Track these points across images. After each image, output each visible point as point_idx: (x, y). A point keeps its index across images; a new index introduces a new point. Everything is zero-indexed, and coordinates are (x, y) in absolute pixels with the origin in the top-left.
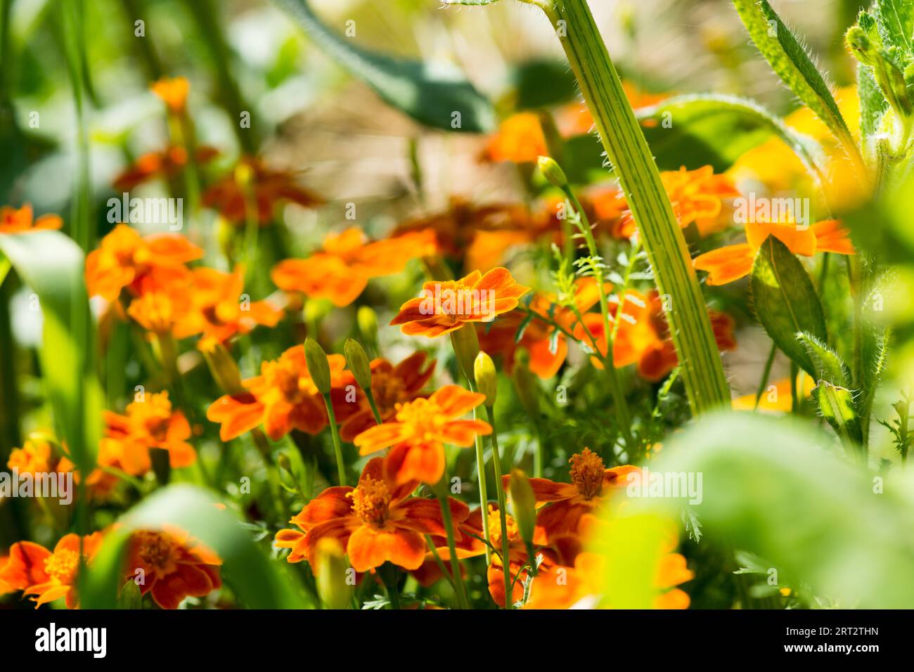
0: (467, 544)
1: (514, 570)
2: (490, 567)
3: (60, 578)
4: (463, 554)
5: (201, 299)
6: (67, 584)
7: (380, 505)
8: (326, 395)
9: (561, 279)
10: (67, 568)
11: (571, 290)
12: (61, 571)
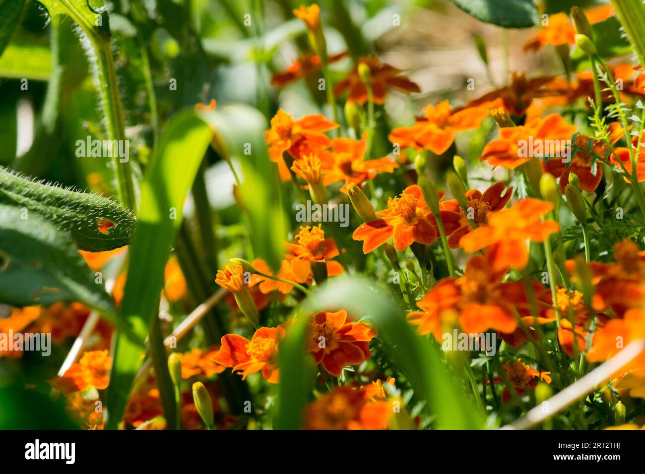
0: (543, 315)
1: (579, 330)
2: (560, 329)
3: (257, 358)
4: (542, 320)
5: (340, 158)
6: (262, 361)
7: (481, 288)
8: (438, 216)
9: (596, 122)
10: (262, 350)
11: (604, 128)
12: (258, 352)
